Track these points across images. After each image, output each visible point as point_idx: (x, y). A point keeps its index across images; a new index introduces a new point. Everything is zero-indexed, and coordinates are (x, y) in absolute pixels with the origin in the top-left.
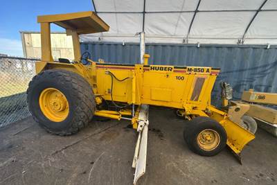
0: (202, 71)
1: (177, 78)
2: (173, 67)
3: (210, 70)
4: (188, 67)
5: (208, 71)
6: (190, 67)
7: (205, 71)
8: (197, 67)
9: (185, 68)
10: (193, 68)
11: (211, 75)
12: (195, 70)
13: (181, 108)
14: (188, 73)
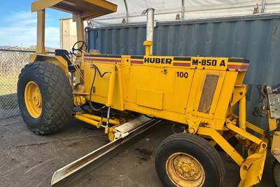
0: (214, 64)
1: (179, 74)
2: (172, 58)
3: (227, 63)
4: (193, 58)
5: (223, 63)
6: (195, 58)
7: (218, 63)
8: (206, 58)
9: (189, 59)
10: (200, 59)
11: (227, 70)
12: (204, 63)
13: (184, 122)
14: (194, 66)
